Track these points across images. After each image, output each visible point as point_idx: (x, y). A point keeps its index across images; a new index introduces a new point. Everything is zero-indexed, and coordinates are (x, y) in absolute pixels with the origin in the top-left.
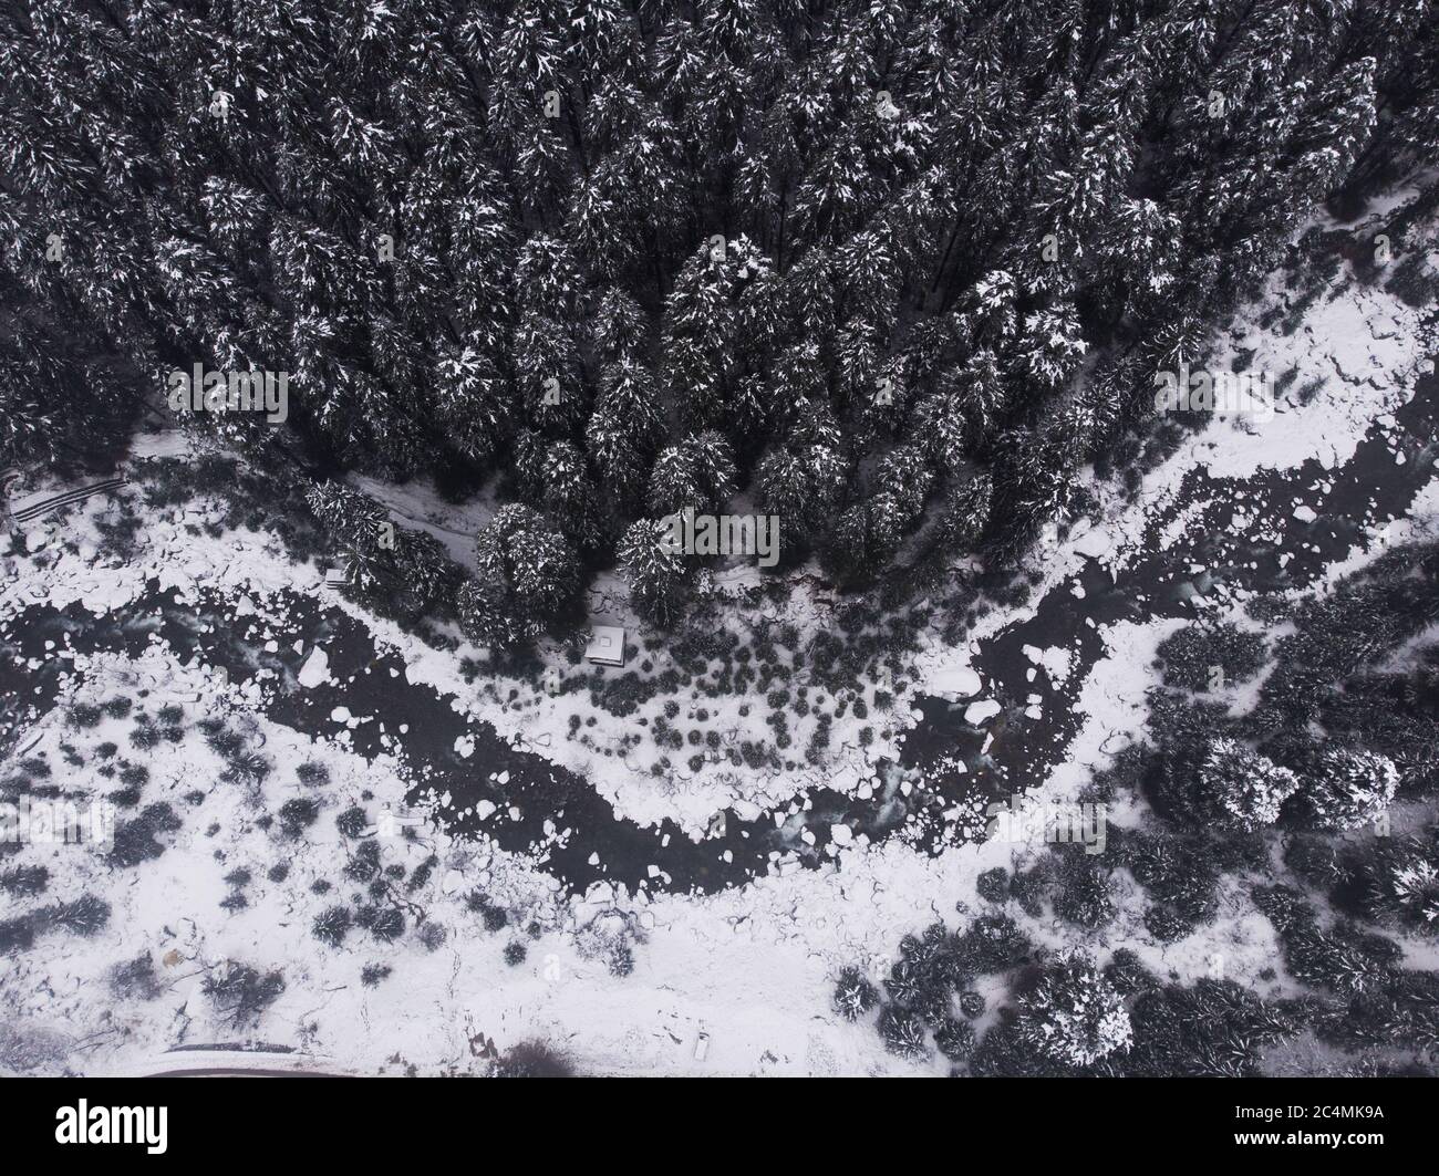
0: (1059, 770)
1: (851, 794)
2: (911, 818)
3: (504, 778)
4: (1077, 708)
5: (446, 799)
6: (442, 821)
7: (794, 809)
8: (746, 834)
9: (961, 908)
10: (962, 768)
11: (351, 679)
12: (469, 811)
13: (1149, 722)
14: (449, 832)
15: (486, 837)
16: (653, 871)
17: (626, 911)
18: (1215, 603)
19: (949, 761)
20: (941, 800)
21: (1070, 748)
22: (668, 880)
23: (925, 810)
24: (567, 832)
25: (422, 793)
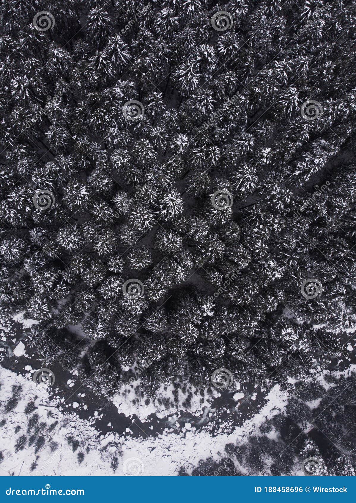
0: (257, 416)
1: (193, 414)
2: (210, 423)
3: (83, 395)
4: (267, 398)
5: (63, 400)
6: (60, 407)
7: (175, 416)
8: (158, 422)
9: (219, 453)
10: (228, 411)
11: (33, 355)
12: (70, 405)
13: (287, 407)
14: (62, 412)
15: (75, 414)
16: (128, 430)
17: (118, 442)
18: (316, 372)
19: (225, 409)
20: (220, 420)
21: (261, 410)
22: (132, 433)
23: (215, 422)
24: (102, 415)
25: (55, 397)
